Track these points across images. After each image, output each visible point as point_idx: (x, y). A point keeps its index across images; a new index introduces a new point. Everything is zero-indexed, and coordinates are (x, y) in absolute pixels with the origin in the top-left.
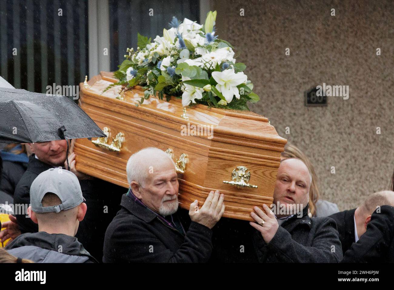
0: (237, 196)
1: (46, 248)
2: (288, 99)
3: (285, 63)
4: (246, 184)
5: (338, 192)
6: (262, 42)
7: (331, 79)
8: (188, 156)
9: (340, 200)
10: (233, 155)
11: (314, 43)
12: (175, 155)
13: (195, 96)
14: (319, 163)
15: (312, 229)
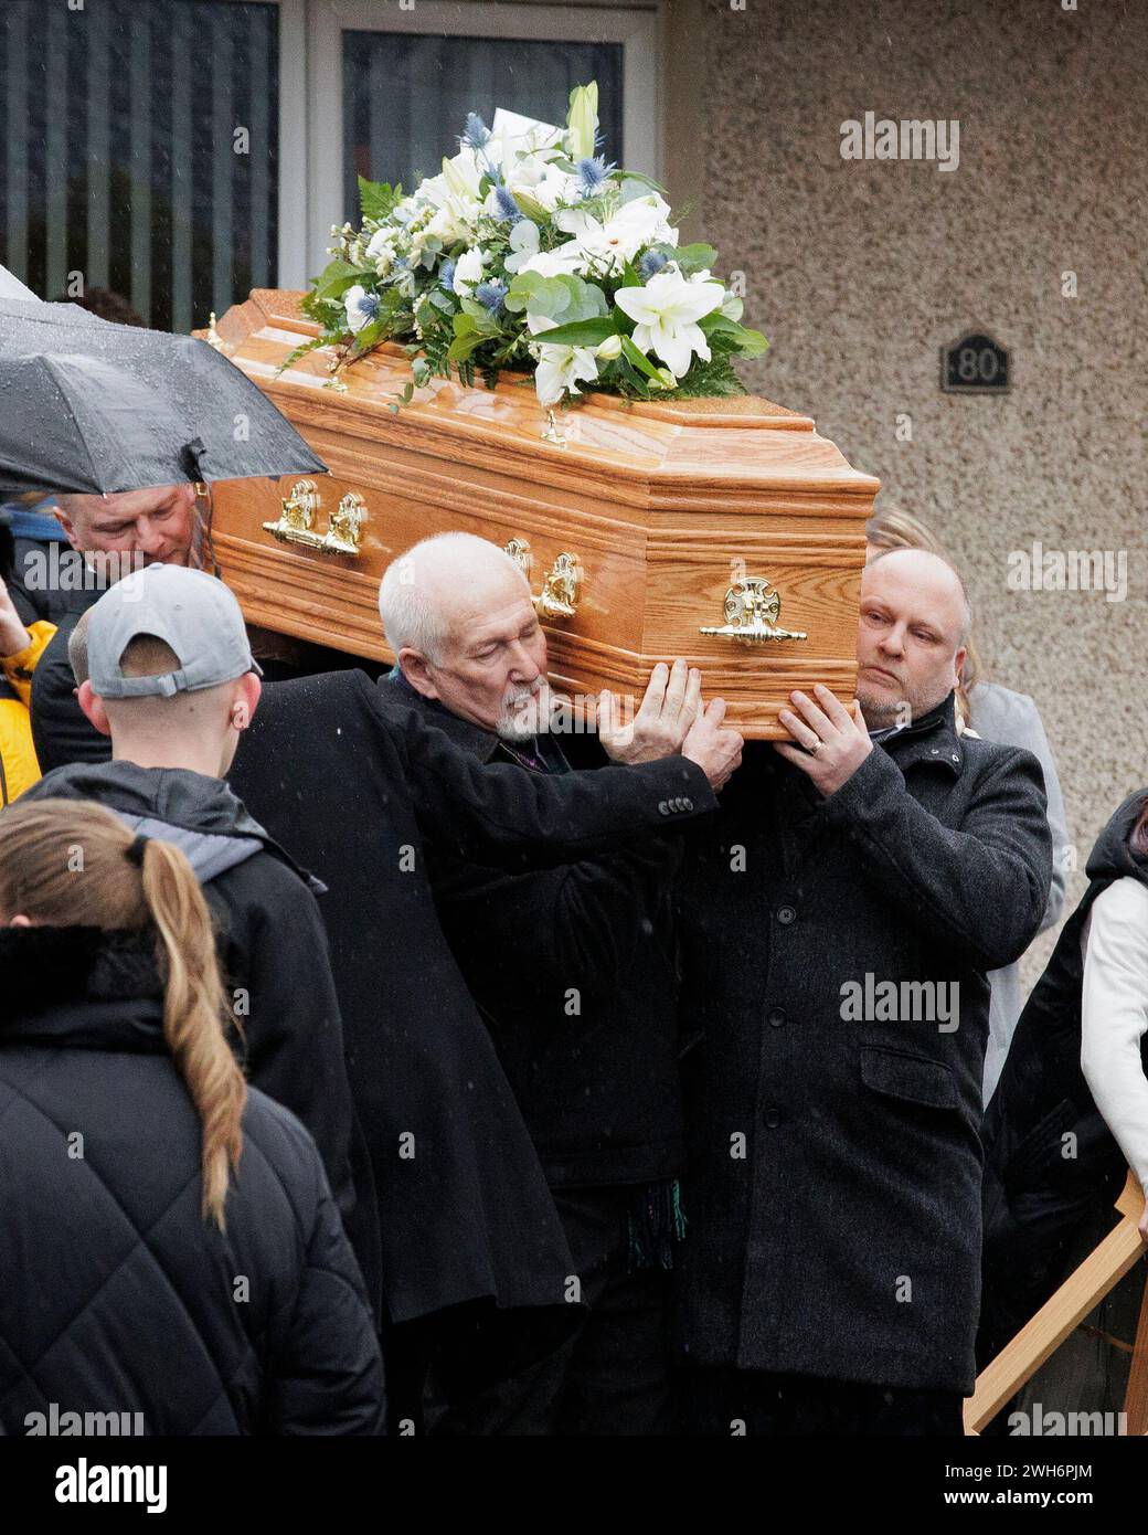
0: (747, 670)
1: (132, 813)
2: (889, 369)
3: (882, 257)
4: (771, 633)
5: (1039, 660)
6: (812, 190)
7: (1022, 309)
8: (578, 559)
9: (1044, 685)
10: (721, 547)
11: (975, 197)
12: (535, 557)
13: (575, 371)
14: (982, 569)
15: (962, 779)
